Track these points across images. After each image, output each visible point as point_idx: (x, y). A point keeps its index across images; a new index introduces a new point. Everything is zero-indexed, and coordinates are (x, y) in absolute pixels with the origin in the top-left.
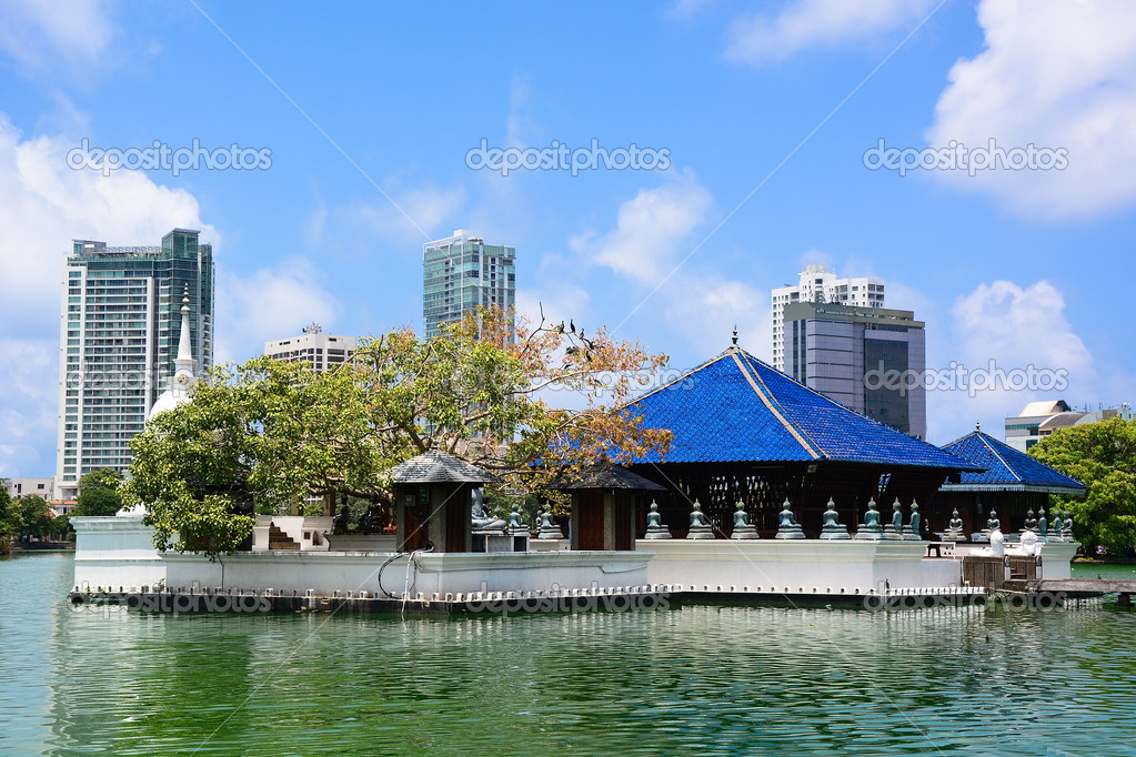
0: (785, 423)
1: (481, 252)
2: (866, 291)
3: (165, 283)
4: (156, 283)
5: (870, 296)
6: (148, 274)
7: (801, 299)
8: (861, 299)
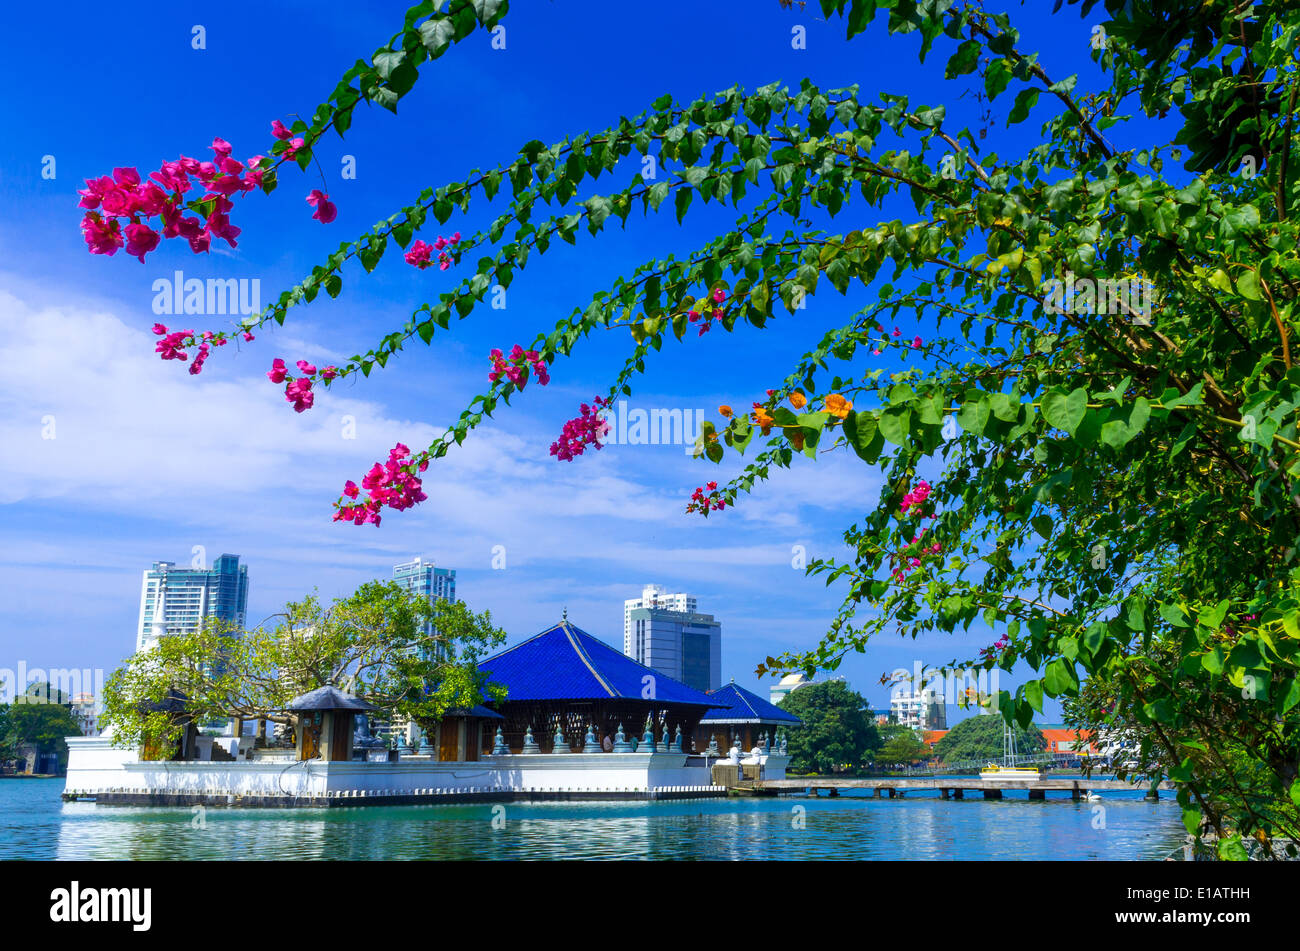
0: (594, 672)
1: (433, 572)
2: (685, 603)
3: (214, 590)
4: (207, 591)
5: (688, 606)
6: (202, 584)
7: (644, 607)
8: (682, 607)
